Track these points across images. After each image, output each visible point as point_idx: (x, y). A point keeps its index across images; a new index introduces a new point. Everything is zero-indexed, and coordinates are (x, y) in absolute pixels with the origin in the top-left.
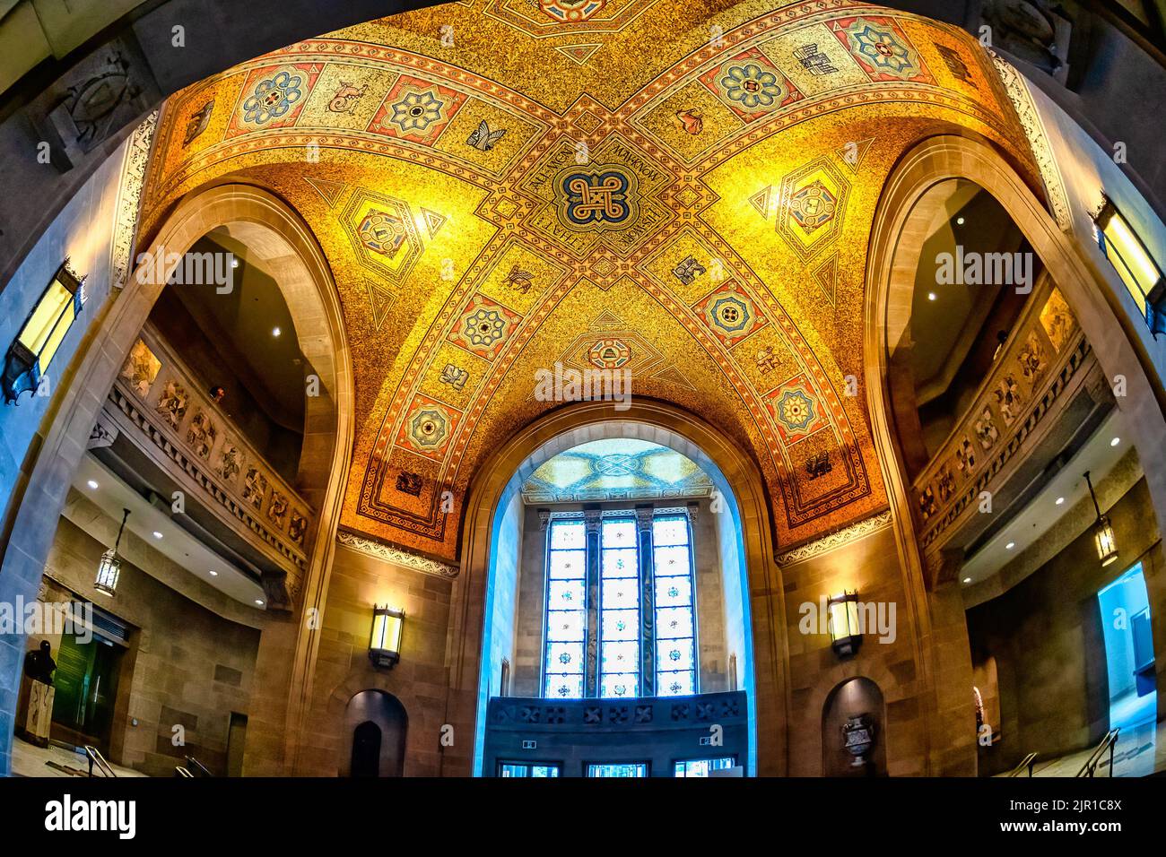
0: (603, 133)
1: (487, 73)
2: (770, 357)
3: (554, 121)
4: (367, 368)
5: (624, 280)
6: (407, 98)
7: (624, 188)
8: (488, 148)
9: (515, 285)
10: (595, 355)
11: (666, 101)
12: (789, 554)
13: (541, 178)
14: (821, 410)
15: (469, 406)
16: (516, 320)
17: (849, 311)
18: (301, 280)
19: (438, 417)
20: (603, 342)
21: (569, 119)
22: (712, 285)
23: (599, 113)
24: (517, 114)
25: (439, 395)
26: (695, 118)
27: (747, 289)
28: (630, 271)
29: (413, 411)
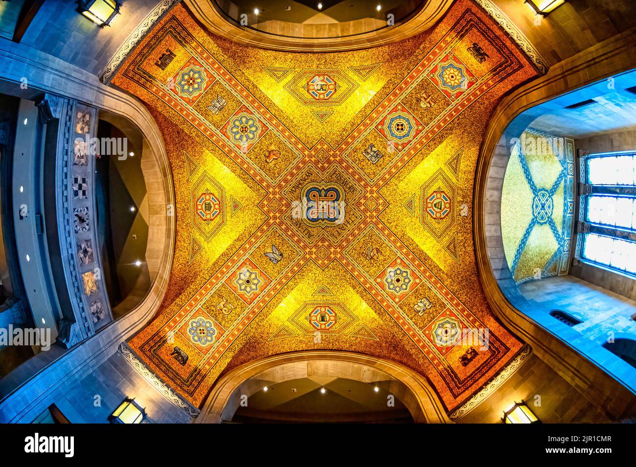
0: (281, 199)
1: (237, 247)
2: (422, 99)
3: (271, 221)
4: (397, 354)
5: (382, 193)
6: (238, 283)
7: (317, 190)
8: (281, 255)
9: (375, 257)
10: (438, 215)
11: (260, 168)
12: (535, 62)
13: (306, 232)
14: (445, 60)
15: (446, 303)
16: (399, 261)
17: (383, 55)
18: (326, 366)
19: (442, 324)
20: (428, 209)
21: (272, 215)
22: (381, 140)
23: (269, 200)
24: (264, 238)
25: (429, 319)
26: (270, 154)
27: (381, 119)
28: (374, 189)
29: (432, 338)
